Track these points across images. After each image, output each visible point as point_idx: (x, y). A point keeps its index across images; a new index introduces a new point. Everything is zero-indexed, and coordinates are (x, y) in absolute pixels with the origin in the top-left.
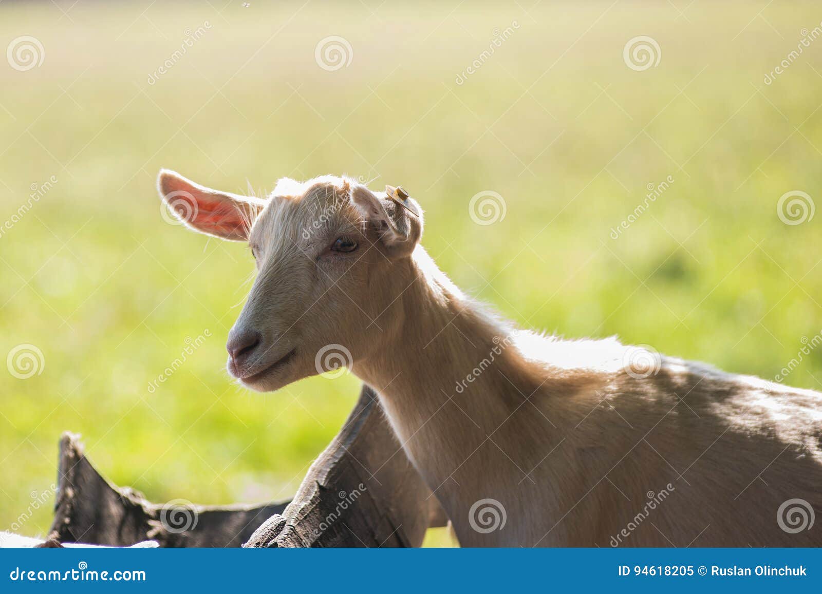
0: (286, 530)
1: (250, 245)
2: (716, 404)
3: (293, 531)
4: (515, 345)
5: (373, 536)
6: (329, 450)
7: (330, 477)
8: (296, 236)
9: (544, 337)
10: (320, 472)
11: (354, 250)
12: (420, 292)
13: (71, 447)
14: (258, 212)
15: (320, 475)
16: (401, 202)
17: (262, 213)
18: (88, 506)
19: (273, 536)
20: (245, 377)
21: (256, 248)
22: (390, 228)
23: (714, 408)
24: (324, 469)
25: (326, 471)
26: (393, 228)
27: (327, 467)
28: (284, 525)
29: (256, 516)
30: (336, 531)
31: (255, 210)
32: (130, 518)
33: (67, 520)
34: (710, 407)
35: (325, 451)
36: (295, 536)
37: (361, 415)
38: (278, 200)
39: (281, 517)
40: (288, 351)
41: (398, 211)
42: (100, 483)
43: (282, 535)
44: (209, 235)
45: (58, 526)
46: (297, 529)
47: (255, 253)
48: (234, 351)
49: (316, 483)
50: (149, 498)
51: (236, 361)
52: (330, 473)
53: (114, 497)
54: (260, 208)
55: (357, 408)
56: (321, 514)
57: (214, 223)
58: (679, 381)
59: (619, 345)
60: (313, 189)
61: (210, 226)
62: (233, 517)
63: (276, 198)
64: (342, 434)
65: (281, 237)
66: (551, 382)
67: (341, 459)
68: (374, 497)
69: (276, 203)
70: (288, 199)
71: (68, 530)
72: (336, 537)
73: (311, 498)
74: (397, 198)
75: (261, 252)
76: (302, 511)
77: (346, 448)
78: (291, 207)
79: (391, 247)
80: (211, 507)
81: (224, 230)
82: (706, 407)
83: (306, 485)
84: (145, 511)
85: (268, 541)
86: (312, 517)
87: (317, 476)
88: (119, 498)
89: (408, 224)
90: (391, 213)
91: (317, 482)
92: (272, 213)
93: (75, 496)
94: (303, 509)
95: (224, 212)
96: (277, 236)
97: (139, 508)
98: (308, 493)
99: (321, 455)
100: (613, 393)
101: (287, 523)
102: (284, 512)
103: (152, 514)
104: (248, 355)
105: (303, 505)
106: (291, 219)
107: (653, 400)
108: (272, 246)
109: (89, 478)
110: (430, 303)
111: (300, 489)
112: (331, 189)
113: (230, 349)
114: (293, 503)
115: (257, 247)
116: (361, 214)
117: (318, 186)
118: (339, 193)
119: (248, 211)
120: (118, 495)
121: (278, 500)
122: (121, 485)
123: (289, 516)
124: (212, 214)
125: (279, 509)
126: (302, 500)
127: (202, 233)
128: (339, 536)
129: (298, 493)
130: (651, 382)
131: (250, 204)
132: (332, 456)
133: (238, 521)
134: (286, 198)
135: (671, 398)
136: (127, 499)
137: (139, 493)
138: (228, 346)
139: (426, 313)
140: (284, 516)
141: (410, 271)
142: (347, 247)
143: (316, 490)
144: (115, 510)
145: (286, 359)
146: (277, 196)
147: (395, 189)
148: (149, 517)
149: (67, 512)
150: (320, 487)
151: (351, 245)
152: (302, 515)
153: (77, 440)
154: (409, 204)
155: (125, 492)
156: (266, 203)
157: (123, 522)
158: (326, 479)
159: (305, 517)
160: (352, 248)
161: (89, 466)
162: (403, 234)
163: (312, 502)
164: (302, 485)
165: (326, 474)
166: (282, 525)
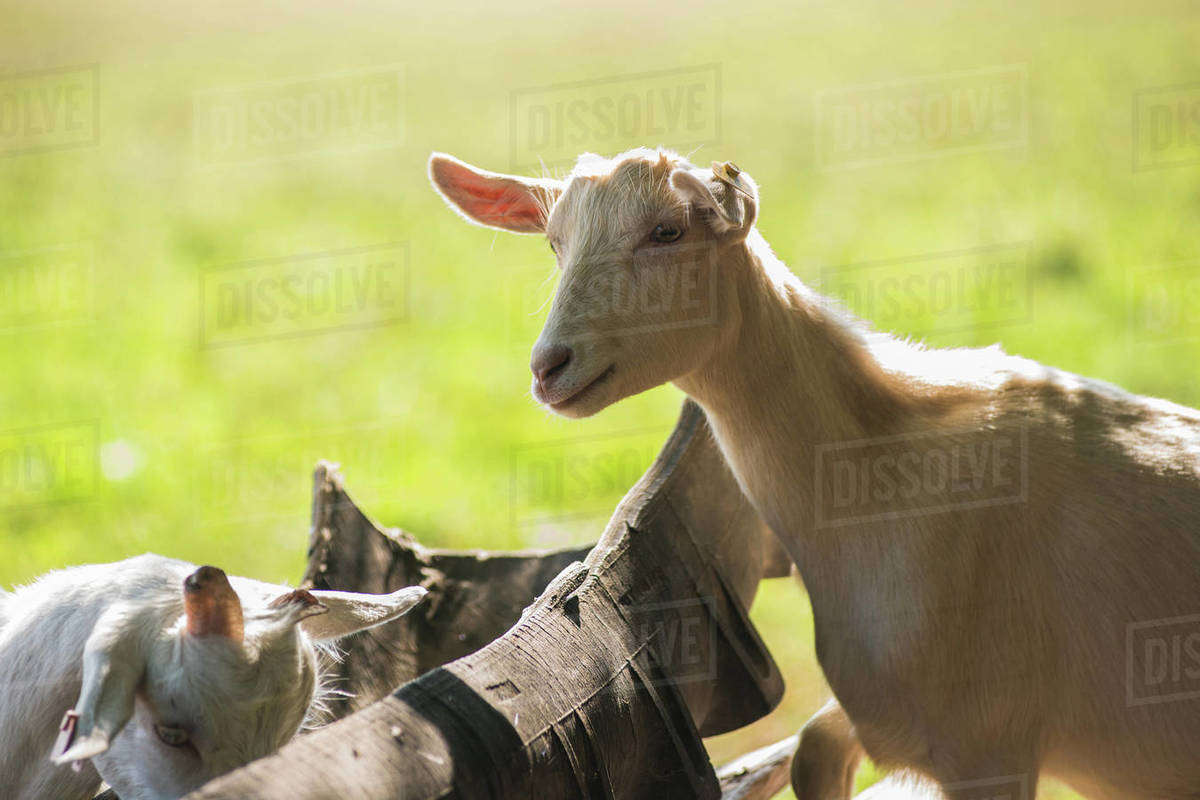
0: (589, 581)
1: (548, 237)
2: (1121, 431)
3: (598, 582)
4: (871, 352)
5: (695, 589)
6: (641, 484)
7: (643, 516)
8: (605, 225)
9: (909, 343)
10: (629, 511)
11: (676, 240)
12: (756, 284)
13: (327, 479)
14: (556, 197)
15: (630, 515)
16: (731, 181)
17: (560, 199)
18: (348, 552)
19: (572, 589)
20: (556, 402)
21: (556, 242)
22: (720, 216)
23: (1118, 434)
24: (636, 507)
25: (637, 510)
26: (723, 216)
27: (639, 505)
28: (586, 574)
29: (552, 564)
30: (649, 583)
31: (552, 195)
32: (400, 567)
33: (323, 568)
34: (1114, 433)
35: (636, 486)
36: (600, 588)
37: (680, 443)
38: (580, 183)
39: (582, 565)
40: (605, 368)
41: (728, 194)
42: (363, 523)
43: (584, 587)
44: (496, 228)
45: (312, 575)
46: (603, 580)
47: (556, 248)
48: (540, 372)
49: (625, 525)
50: (424, 541)
51: (543, 384)
52: (642, 512)
53: (379, 540)
54: (557, 193)
55: (675, 433)
56: (631, 561)
57: (500, 214)
58: (1074, 399)
59: (1002, 355)
60: (622, 166)
61: (496, 219)
62: (525, 565)
63: (578, 179)
64: (656, 466)
65: (587, 228)
66: (916, 400)
67: (656, 495)
68: (695, 541)
69: (579, 185)
70: (594, 179)
71: (323, 580)
72: (649, 589)
73: (619, 542)
74: (726, 177)
75: (563, 246)
76: (608, 559)
77: (662, 481)
78: (598, 188)
79: (721, 234)
80: (497, 553)
81: (513, 222)
82: (1107, 432)
83: (612, 525)
84: (418, 557)
85: (567, 594)
86: (621, 565)
87: (627, 516)
88: (387, 542)
89: (741, 207)
90: (720, 198)
91: (627, 522)
92: (574, 196)
93: (333, 539)
94: (609, 556)
95: (512, 200)
96: (582, 227)
97: (410, 554)
98: (615, 536)
99: (631, 490)
100: (993, 413)
101: (590, 572)
102: (586, 559)
103: (426, 561)
104: (558, 376)
105: (609, 550)
106: (598, 204)
107: (1042, 421)
108: (577, 237)
109: (350, 517)
110: (769, 297)
111: (606, 530)
112: (645, 165)
113: (536, 369)
114: (597, 548)
115: (559, 240)
116: (683, 199)
117: (628, 162)
118: (655, 170)
119: (544, 196)
120: (384, 538)
121: (579, 544)
122: (389, 525)
123: (593, 564)
124: (500, 202)
125: (580, 555)
126: (608, 545)
127: (487, 227)
128: (652, 588)
129: (603, 535)
130: (1039, 401)
131: (546, 189)
132: (645, 491)
133: (531, 569)
134: (590, 179)
135: (1064, 420)
136: (395, 543)
137: (410, 535)
138: (532, 366)
139: (765, 311)
140: (586, 564)
141: (743, 258)
142: (668, 236)
143: (625, 532)
144: (381, 555)
145: (602, 378)
146: (579, 176)
147: (723, 165)
148: (422, 564)
149: (323, 558)
150: (631, 530)
151: (673, 233)
152: (608, 562)
153: (335, 471)
154: (741, 183)
155: (393, 533)
156: (564, 186)
157: (391, 570)
158: (638, 519)
159: (611, 565)
160: (675, 237)
161: (348, 503)
162: (737, 221)
163: (621, 547)
164: (608, 527)
165: (638, 513)
166: (584, 575)
